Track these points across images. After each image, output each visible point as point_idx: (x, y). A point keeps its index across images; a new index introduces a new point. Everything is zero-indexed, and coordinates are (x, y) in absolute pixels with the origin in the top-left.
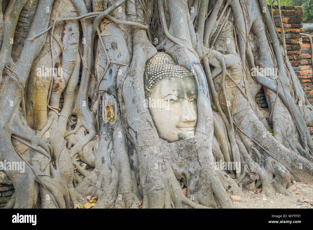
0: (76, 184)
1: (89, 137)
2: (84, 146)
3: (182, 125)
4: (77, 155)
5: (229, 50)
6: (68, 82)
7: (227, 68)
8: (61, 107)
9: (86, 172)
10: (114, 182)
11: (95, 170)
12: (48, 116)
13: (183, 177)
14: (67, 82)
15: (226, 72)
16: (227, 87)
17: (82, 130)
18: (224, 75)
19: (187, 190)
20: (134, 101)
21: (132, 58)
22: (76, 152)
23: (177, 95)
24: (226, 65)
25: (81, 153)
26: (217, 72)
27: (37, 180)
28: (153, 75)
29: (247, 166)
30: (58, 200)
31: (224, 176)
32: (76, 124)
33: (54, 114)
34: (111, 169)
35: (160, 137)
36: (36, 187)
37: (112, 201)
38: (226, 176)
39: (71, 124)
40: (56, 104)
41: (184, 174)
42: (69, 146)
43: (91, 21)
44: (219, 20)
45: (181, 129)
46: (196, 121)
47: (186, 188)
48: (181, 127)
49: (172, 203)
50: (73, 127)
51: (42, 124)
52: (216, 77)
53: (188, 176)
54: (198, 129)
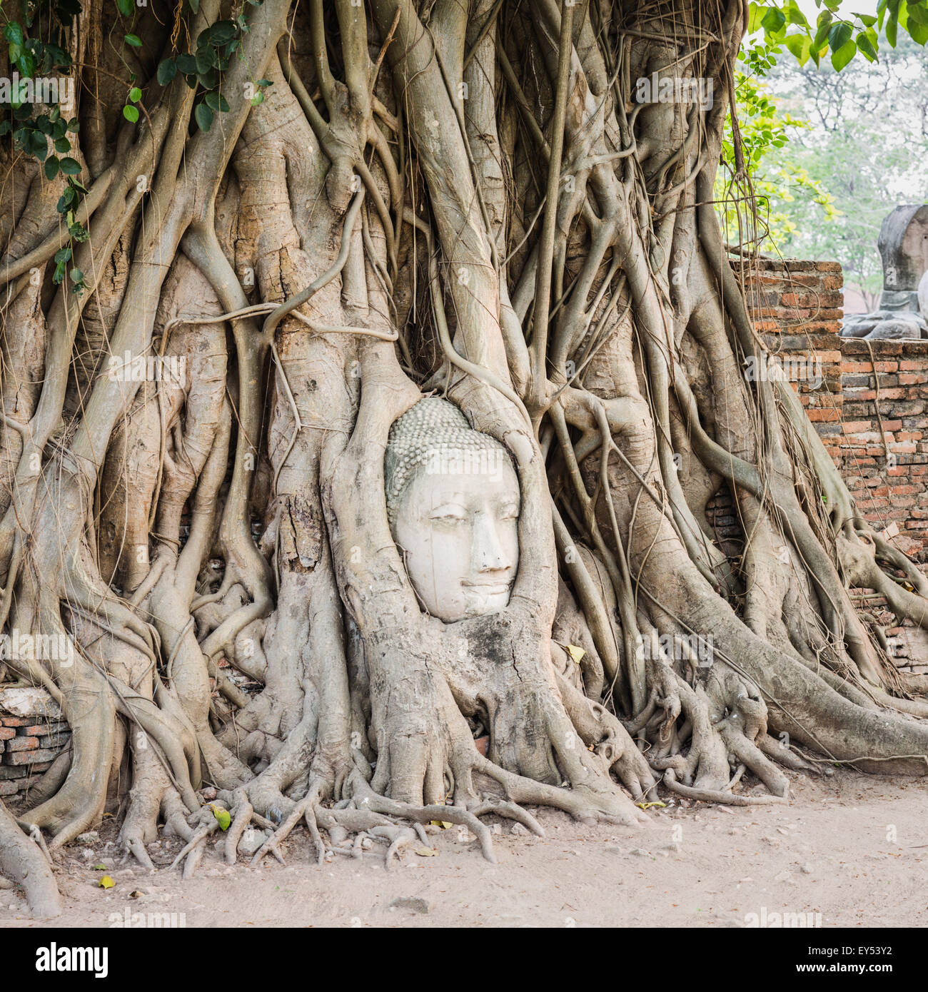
0: (218, 725)
1: (251, 610)
2: (239, 631)
3: (476, 578)
4: (221, 654)
5: (621, 388)
6: (201, 474)
7: (614, 435)
8: (184, 539)
9: (242, 697)
10: (309, 718)
11: (266, 690)
12: (152, 557)
13: (480, 708)
14: (198, 475)
15: (610, 443)
16: (615, 484)
17: (237, 592)
18: (607, 451)
19: (489, 741)
20: (359, 522)
21: (357, 413)
22: (218, 647)
23: (465, 506)
24: (610, 426)
25: (230, 650)
26: (587, 444)
27: (124, 710)
28: (405, 456)
29: (659, 687)
30: (170, 759)
31: (592, 710)
32: (223, 577)
33: (167, 553)
34: (302, 689)
35: (423, 610)
36: (120, 726)
37: (302, 765)
38: (596, 709)
39: (209, 578)
40: (171, 529)
41: (481, 702)
42: (202, 631)
43: (257, 323)
44: (594, 309)
45: (473, 588)
46: (513, 570)
47: (487, 737)
48: (473, 585)
49: (449, 770)
50: (216, 585)
51: (137, 579)
52: (587, 457)
53: (492, 705)
54: (517, 591)
